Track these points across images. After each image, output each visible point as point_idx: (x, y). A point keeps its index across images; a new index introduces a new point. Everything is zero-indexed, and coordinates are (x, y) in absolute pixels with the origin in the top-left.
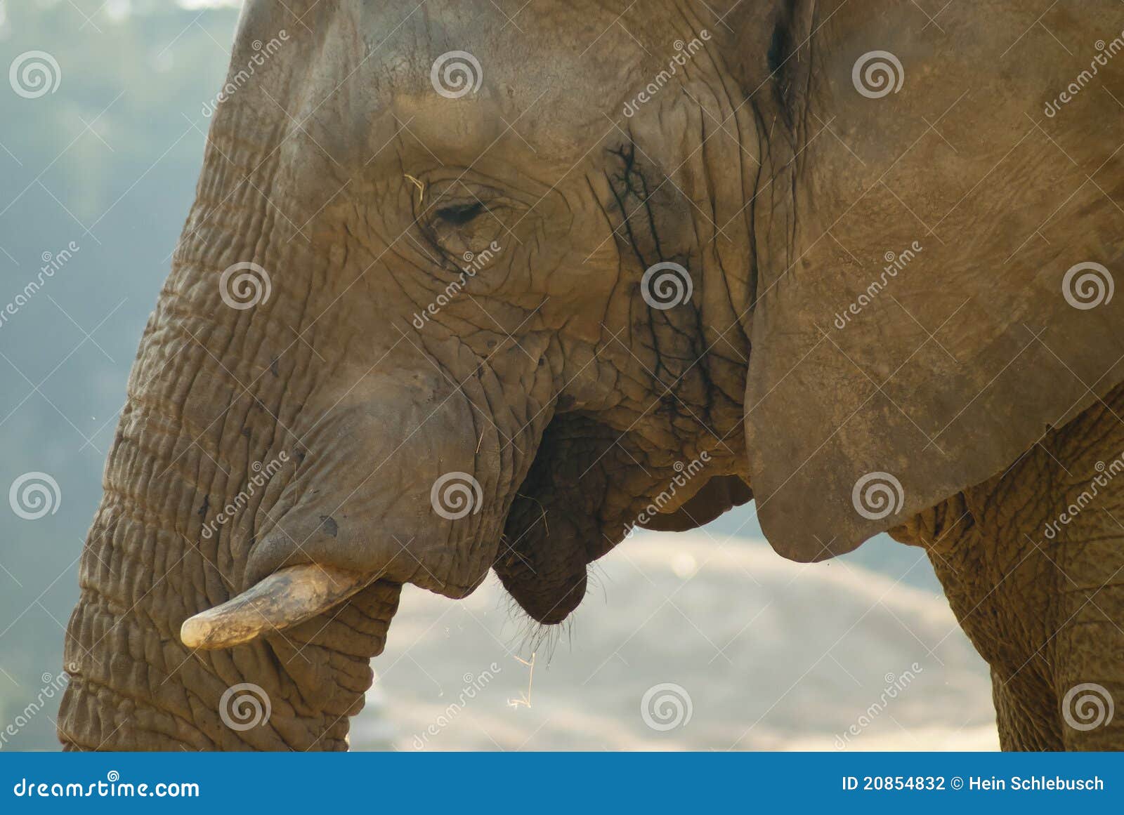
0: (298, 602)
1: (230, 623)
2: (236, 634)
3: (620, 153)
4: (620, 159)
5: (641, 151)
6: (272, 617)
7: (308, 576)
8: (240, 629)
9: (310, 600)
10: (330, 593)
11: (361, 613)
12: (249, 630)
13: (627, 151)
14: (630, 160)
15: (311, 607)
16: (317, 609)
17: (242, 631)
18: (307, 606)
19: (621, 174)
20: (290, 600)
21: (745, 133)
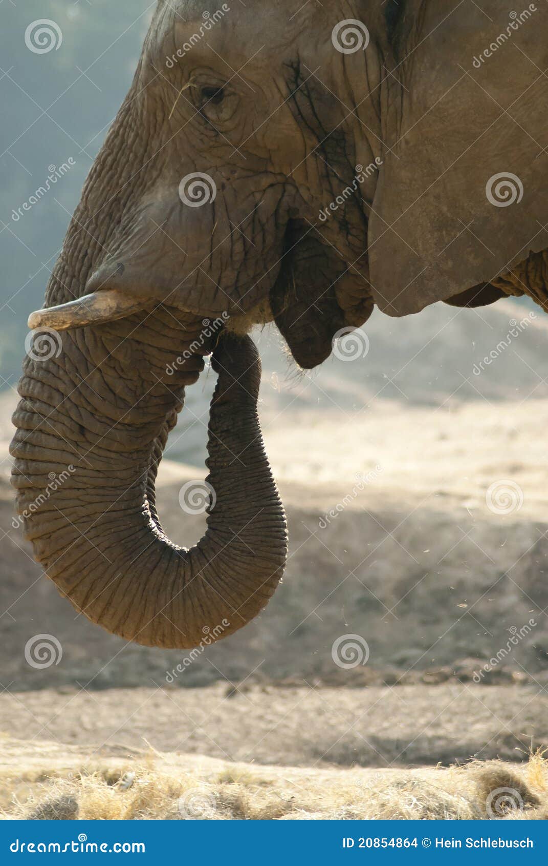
0: (97, 310)
1: (52, 317)
2: (56, 324)
3: (292, 66)
4: (291, 70)
5: (304, 65)
6: (78, 317)
7: (106, 296)
8: (58, 322)
9: (105, 310)
10: (118, 307)
11: (164, 324)
12: (64, 322)
13: (295, 65)
14: (297, 71)
15: (105, 314)
16: (109, 315)
17: (59, 323)
18: (102, 313)
19: (293, 79)
20: (92, 308)
21: (370, 61)
